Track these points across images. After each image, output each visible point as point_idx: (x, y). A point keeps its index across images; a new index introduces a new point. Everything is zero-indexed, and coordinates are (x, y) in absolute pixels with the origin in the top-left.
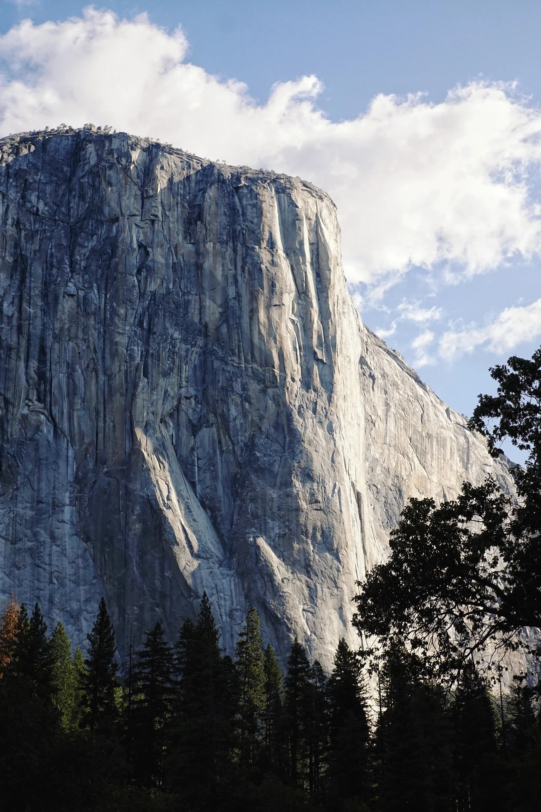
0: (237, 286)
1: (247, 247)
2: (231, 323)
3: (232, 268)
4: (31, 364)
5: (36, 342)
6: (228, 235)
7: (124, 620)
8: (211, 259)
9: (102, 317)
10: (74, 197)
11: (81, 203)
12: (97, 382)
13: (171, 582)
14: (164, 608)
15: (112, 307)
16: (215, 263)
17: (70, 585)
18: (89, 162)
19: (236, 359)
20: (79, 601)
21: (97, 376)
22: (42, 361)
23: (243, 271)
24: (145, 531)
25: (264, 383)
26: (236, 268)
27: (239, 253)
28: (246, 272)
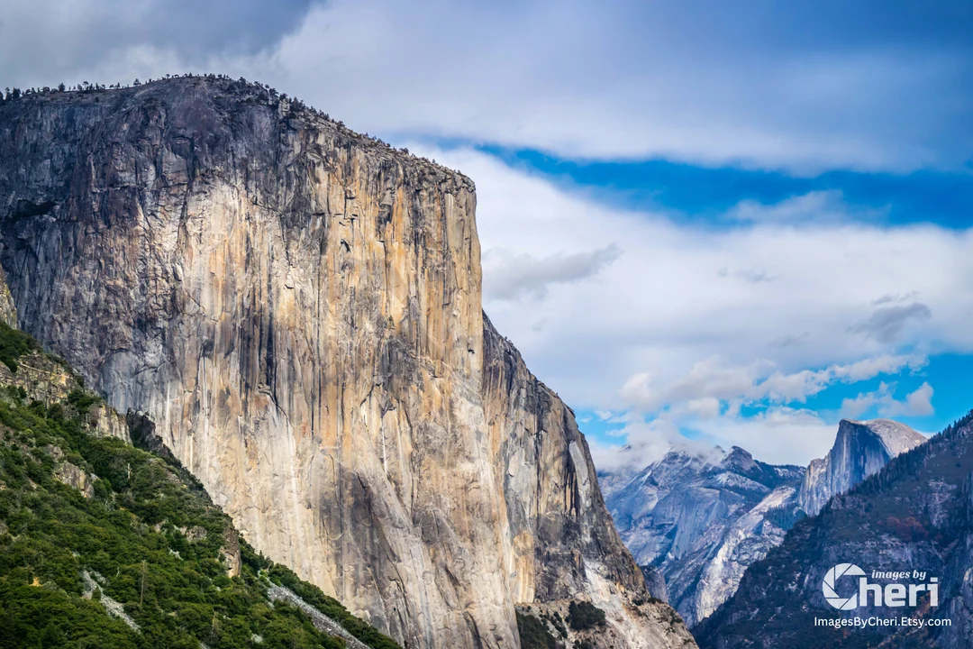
0: (417, 286)
1: (427, 251)
2: (412, 319)
3: (414, 268)
4: (262, 352)
5: (266, 331)
6: (411, 236)
7: (341, 575)
8: (396, 257)
9: (317, 311)
10: (282, 185)
11: (288, 192)
12: (314, 370)
13: (379, 547)
14: (374, 568)
15: (325, 303)
16: (399, 261)
17: (302, 546)
18: (293, 151)
19: (414, 351)
20: (309, 559)
21: (314, 365)
22: (270, 349)
23: (423, 272)
24: (357, 505)
25: (434, 373)
26: (416, 268)
27: (420, 254)
28: (426, 274)
